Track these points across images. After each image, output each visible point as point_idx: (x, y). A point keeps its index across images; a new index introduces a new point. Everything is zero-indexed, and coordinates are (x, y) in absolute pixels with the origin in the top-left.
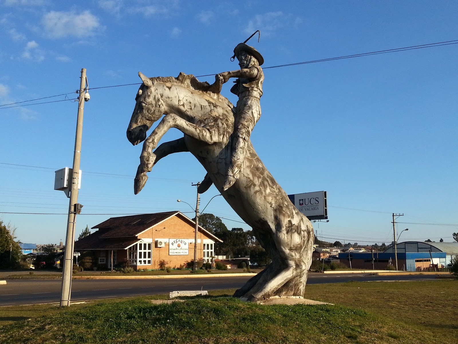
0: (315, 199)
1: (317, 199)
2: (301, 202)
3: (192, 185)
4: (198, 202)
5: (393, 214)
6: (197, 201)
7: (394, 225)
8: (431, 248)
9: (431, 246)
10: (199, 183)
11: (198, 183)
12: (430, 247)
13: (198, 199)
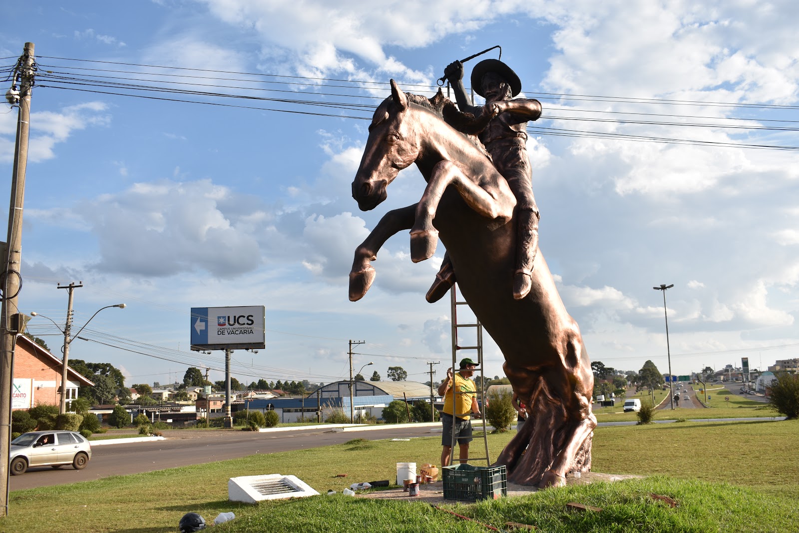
0: (246, 317)
1: (250, 318)
2: (222, 321)
3: (58, 288)
4: (70, 317)
5: (350, 341)
6: (68, 315)
7: (350, 357)
8: (373, 390)
9: (374, 386)
10: (73, 284)
11: (70, 285)
12: (372, 388)
13: (71, 313)
